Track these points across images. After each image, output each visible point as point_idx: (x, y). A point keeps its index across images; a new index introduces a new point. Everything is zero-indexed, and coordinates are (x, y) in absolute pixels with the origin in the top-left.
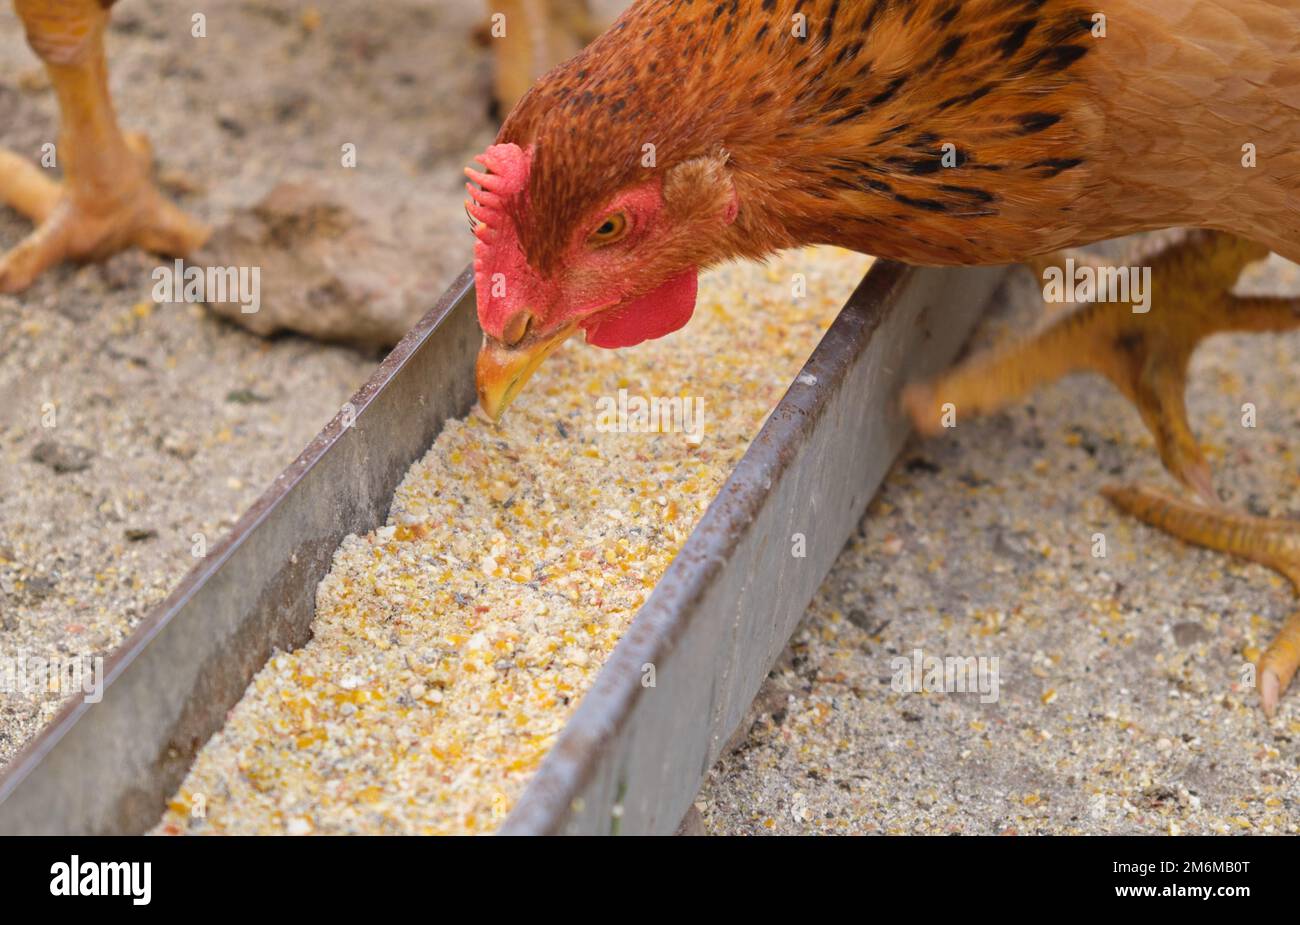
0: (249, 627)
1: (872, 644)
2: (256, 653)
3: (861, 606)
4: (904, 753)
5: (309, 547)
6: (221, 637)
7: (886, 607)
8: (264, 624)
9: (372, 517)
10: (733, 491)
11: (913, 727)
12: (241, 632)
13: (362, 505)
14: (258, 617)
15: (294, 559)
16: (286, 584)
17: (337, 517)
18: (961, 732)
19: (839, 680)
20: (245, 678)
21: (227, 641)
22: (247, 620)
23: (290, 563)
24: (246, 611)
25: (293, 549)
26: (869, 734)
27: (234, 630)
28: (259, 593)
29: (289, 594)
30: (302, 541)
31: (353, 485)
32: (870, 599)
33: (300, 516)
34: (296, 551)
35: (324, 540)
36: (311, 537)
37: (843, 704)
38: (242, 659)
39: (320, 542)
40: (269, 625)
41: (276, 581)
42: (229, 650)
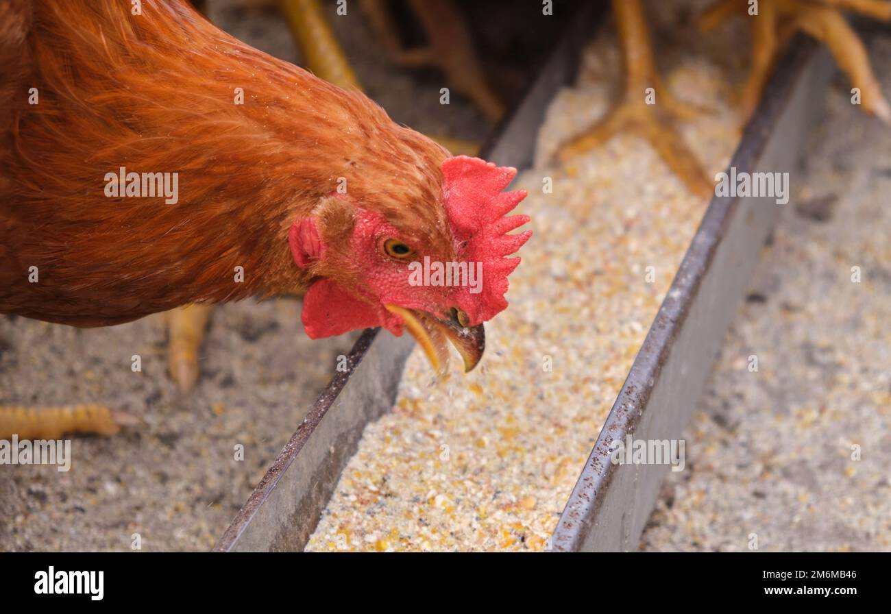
0: (303, 506)
1: (730, 439)
2: (309, 520)
3: (721, 411)
4: (755, 521)
5: (342, 437)
6: (284, 519)
7: (737, 411)
8: (314, 499)
9: (386, 402)
10: (628, 393)
11: (761, 502)
12: (298, 512)
13: (378, 396)
14: (309, 496)
15: (332, 450)
16: (327, 468)
17: (361, 410)
18: (793, 504)
19: (709, 468)
20: (303, 540)
21: (289, 519)
22: (302, 501)
23: (330, 452)
24: (300, 495)
25: (331, 442)
26: (732, 509)
27: (293, 512)
28: (309, 481)
29: (331, 473)
30: (336, 435)
31: (370, 385)
32: (726, 406)
33: (334, 418)
34: (333, 443)
35: (353, 429)
36: (343, 430)
37: (713, 490)
38: (300, 529)
39: (349, 432)
40: (318, 499)
41: (321, 468)
42: (290, 526)
